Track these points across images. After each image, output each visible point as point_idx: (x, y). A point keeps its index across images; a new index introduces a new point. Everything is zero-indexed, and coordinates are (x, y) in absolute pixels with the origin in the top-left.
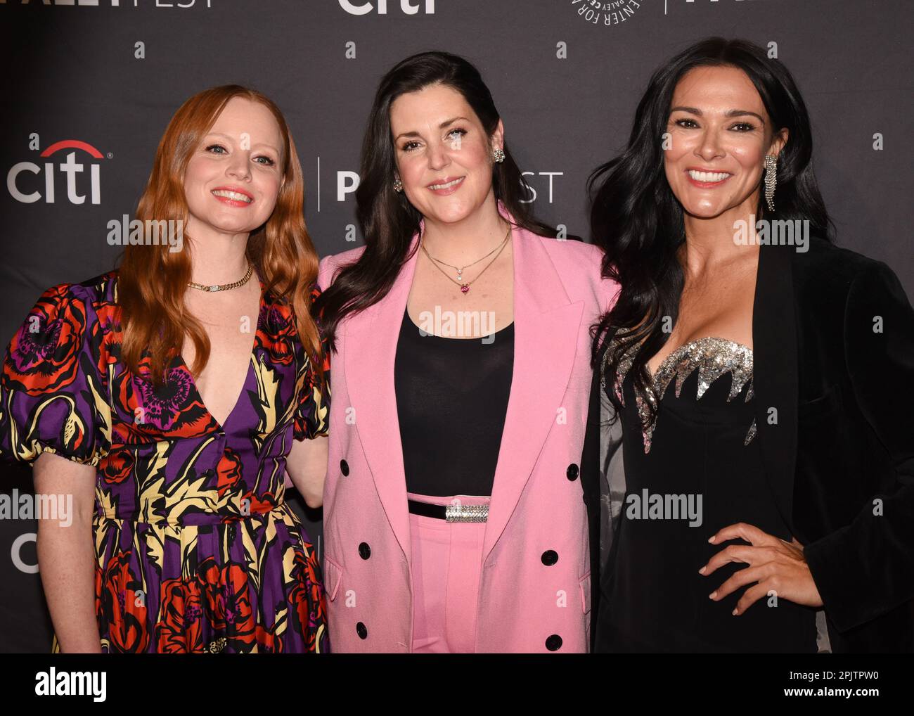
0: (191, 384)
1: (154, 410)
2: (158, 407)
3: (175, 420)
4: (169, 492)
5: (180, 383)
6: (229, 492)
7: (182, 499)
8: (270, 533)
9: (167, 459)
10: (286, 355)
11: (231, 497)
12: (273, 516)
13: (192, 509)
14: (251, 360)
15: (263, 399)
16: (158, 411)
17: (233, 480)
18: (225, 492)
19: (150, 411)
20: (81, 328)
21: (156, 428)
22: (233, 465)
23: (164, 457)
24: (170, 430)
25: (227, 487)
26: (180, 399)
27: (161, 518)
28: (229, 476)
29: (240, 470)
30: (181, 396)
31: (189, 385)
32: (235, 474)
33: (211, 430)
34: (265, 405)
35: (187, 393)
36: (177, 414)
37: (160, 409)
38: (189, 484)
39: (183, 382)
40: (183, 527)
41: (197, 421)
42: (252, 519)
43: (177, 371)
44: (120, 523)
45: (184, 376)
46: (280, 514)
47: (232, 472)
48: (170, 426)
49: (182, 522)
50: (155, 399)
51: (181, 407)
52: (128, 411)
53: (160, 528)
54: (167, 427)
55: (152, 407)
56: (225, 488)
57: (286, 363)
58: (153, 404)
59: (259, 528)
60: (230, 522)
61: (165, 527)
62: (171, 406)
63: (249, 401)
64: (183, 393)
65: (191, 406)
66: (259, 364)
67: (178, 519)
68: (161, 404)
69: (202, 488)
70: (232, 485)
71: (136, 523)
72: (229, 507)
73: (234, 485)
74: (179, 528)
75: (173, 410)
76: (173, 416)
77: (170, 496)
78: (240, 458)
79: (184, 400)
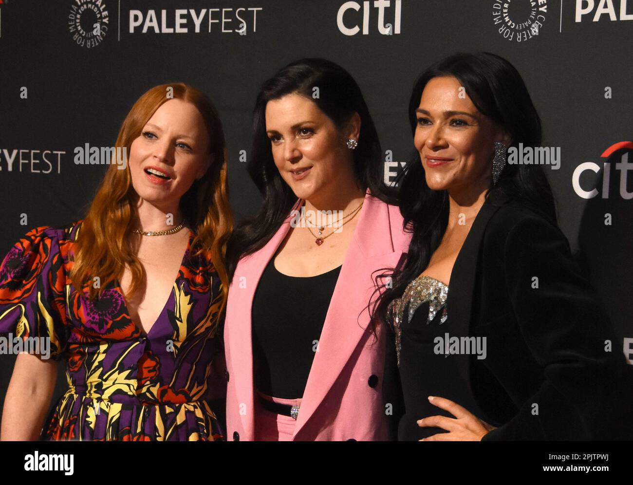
0: (122, 301)
1: (94, 318)
2: (97, 317)
3: (109, 326)
4: (104, 378)
5: (114, 300)
6: (148, 383)
7: (114, 384)
8: (180, 418)
9: (105, 354)
10: (202, 286)
11: (150, 387)
12: (185, 407)
13: (119, 392)
14: (174, 287)
15: (178, 316)
16: (97, 319)
17: (152, 374)
18: (146, 382)
19: (91, 318)
20: (45, 259)
21: (95, 332)
22: (153, 363)
23: (103, 353)
24: (106, 333)
25: (148, 379)
26: (113, 312)
27: (99, 396)
28: (150, 371)
29: (158, 369)
30: (114, 309)
31: (120, 302)
32: (154, 370)
33: (136, 335)
34: (179, 321)
35: (118, 308)
36: (111, 322)
37: (98, 318)
38: (119, 374)
39: (117, 300)
40: (112, 404)
41: (125, 328)
42: (166, 406)
43: (113, 291)
44: (75, 396)
45: (118, 295)
46: (193, 407)
47: (152, 368)
48: (106, 330)
49: (112, 400)
50: (95, 310)
51: (113, 318)
52: (78, 318)
53: (98, 402)
54: (103, 331)
55: (92, 316)
56: (146, 380)
57: (201, 291)
58: (93, 314)
59: (171, 413)
60: (147, 405)
61: (101, 402)
62: (106, 316)
63: (167, 317)
64: (116, 308)
65: (121, 317)
66: (179, 290)
67: (109, 397)
68: (99, 315)
69: (128, 378)
70: (152, 378)
71: (84, 397)
72: (148, 394)
73: (153, 378)
74: (110, 404)
75: (108, 319)
76: (107, 323)
77: (106, 380)
78: (159, 359)
79: (116, 312)
